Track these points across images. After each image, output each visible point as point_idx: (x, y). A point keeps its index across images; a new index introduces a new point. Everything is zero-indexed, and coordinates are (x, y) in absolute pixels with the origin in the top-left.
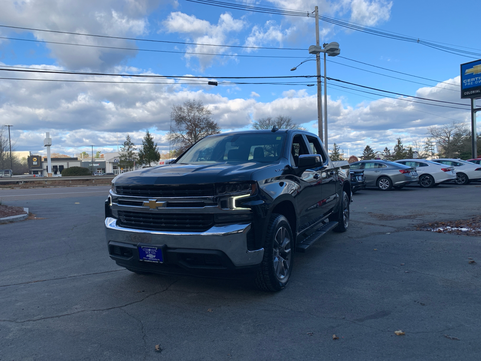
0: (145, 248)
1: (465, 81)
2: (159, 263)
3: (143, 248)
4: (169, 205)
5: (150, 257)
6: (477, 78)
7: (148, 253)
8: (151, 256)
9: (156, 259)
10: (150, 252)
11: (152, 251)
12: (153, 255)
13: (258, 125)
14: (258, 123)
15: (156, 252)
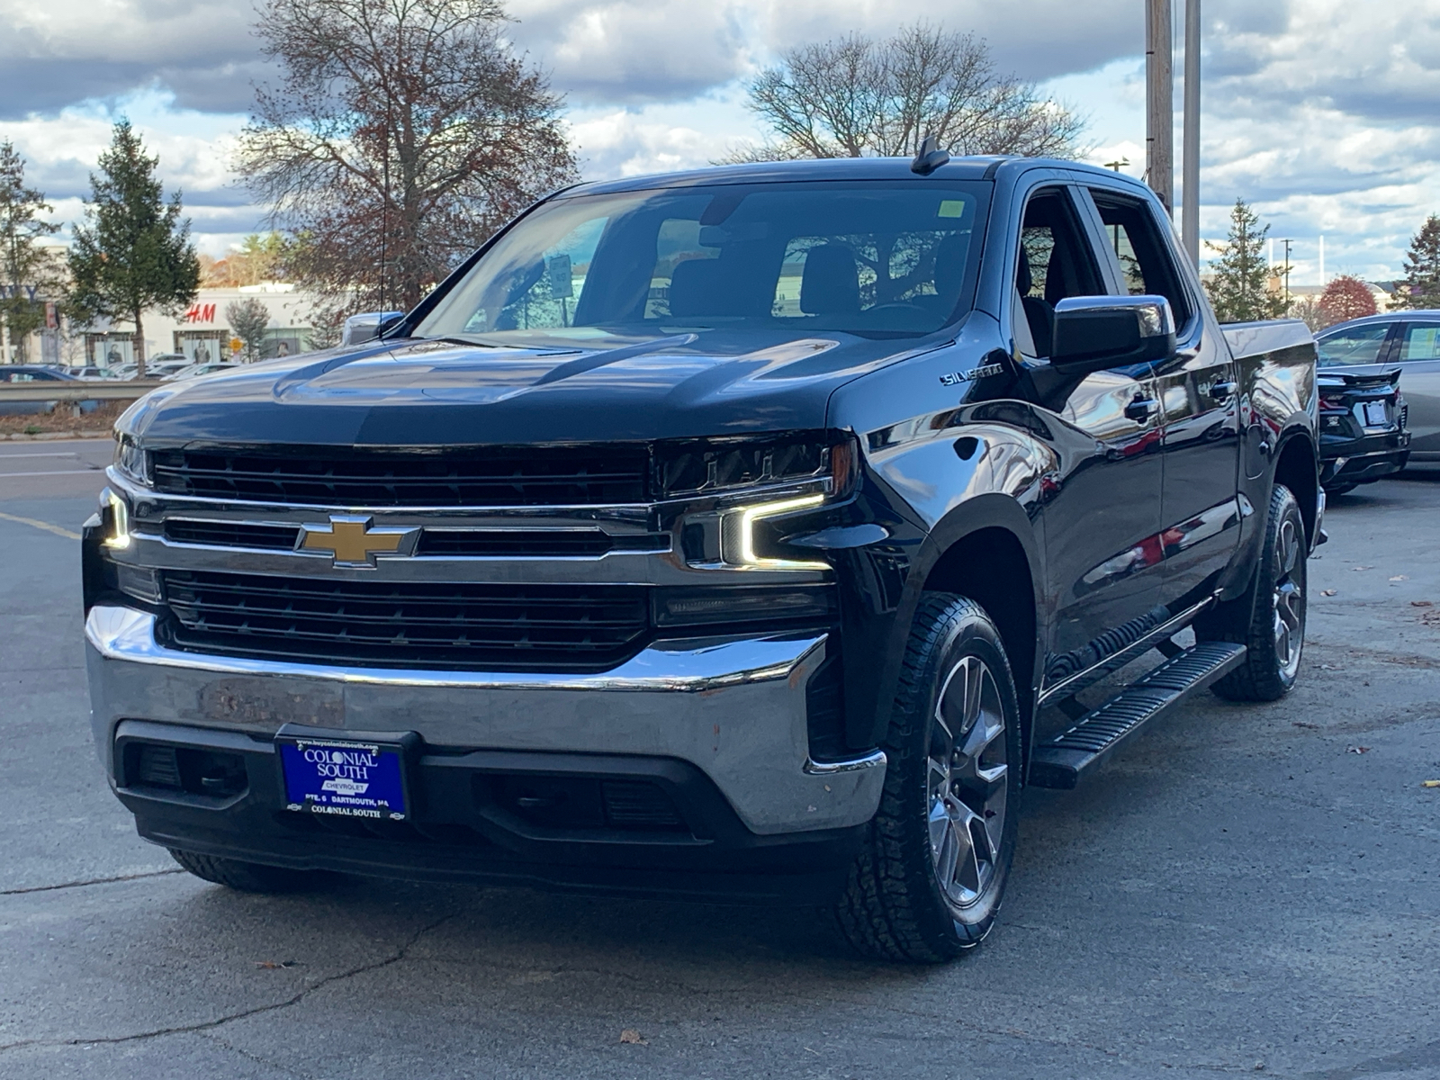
0: (316, 747)
2: (385, 823)
3: (306, 747)
4: (429, 543)
5: (340, 791)
7: (331, 770)
8: (345, 786)
9: (372, 802)
10: (341, 766)
11: (349, 764)
12: (356, 780)
13: (786, 91)
14: (788, 80)
15: (368, 768)
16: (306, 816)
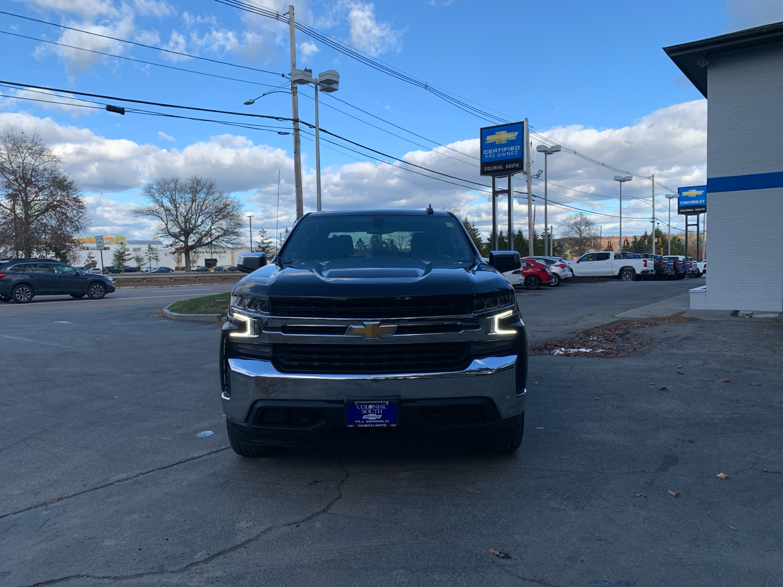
0: (361, 404)
1: (486, 152)
2: (388, 427)
3: (358, 404)
4: (402, 330)
5: (369, 419)
6: (499, 149)
7: (367, 411)
8: (373, 417)
9: (383, 421)
10: (372, 410)
11: (375, 408)
12: (377, 414)
15: (383, 410)
16: (356, 429)
